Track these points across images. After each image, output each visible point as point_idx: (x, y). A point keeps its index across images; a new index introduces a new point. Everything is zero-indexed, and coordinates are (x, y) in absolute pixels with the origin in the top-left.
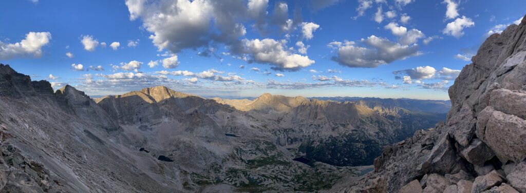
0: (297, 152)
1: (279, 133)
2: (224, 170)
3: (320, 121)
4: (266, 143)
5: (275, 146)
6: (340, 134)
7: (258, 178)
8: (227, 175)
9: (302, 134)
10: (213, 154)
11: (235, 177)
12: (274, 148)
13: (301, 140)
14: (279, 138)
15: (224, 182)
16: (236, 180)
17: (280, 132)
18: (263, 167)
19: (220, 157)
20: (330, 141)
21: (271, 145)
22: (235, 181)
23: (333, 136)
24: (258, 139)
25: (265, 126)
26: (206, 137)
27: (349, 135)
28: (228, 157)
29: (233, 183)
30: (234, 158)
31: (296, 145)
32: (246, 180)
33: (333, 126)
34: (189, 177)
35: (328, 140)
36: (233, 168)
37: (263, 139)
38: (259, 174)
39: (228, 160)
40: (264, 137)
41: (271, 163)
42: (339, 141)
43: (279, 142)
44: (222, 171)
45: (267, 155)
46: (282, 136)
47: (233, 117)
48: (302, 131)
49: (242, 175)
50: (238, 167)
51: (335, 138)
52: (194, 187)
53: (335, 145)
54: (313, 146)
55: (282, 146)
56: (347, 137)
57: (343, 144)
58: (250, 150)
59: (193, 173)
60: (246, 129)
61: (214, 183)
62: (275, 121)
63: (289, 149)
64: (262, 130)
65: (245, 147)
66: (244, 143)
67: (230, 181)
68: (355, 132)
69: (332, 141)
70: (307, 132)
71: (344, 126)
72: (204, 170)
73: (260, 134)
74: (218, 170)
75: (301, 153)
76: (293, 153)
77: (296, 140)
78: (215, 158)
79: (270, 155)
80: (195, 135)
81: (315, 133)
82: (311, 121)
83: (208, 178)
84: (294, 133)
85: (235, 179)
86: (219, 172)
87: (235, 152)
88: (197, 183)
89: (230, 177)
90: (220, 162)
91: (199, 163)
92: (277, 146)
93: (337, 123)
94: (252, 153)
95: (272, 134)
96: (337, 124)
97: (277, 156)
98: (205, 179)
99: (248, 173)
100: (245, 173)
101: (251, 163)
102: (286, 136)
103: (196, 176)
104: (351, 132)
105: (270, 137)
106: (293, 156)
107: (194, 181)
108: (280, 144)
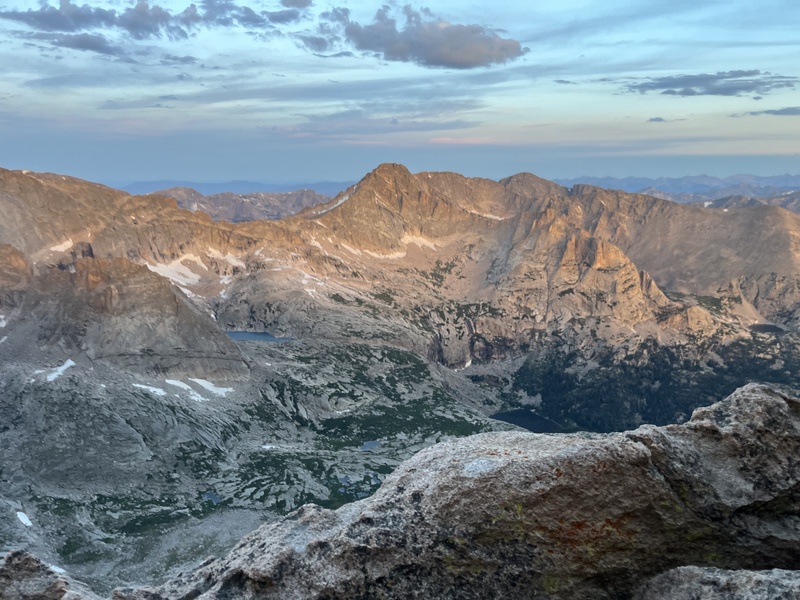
0: (507, 390)
1: (439, 320)
2: (232, 463)
3: (605, 276)
4: (392, 355)
5: (425, 366)
6: (692, 338)
7: (367, 478)
8: (245, 477)
9: (526, 326)
10: (181, 415)
11: (277, 481)
12: (419, 372)
13: (524, 347)
14: (439, 339)
15: (236, 502)
16: (280, 492)
17: (442, 316)
18: (384, 440)
19: (216, 418)
20: (645, 360)
21: (410, 365)
22: (277, 495)
23: (661, 342)
24: (361, 342)
25: (386, 297)
26: (148, 352)
27: (735, 344)
28: (246, 418)
29: (272, 501)
30: (269, 418)
31: (504, 366)
32: (319, 487)
33: (664, 301)
34: (83, 519)
35: (638, 355)
36: (267, 453)
37: (380, 343)
38: (367, 466)
39: (247, 426)
40: (383, 336)
41: (410, 428)
42: (687, 365)
43: (440, 351)
44: (223, 467)
45: (398, 398)
46: (449, 331)
47: (259, 265)
48: (528, 313)
49: (304, 474)
50: (285, 448)
51: (666, 349)
52: (111, 547)
53: (665, 379)
54: (569, 371)
55: (452, 366)
56: (724, 351)
57: (702, 379)
58: (330, 386)
59: (102, 499)
60: (313, 311)
61: (195, 514)
62: (424, 274)
63: (475, 379)
64: (375, 312)
65: (310, 375)
66: (306, 360)
67: (258, 495)
68: (767, 338)
69: (652, 359)
70: (550, 317)
71: (714, 304)
72: (150, 477)
73: (368, 324)
74: (208, 467)
75: (521, 393)
76: (492, 395)
77: (503, 345)
78: (194, 424)
79: (407, 398)
80: (91, 353)
81: (582, 323)
82: (566, 276)
83: (169, 502)
84: (498, 322)
85: (275, 488)
86: (214, 471)
87: (272, 394)
88: (123, 529)
89: (258, 485)
90: (212, 439)
91: (123, 457)
92: (432, 367)
93: (685, 291)
94: (340, 395)
95: (414, 322)
96: (681, 295)
97: (431, 402)
98: (156, 509)
99: (328, 464)
100: (314, 465)
101: (336, 430)
102: (466, 330)
103: (117, 507)
104: (747, 335)
105: (404, 334)
106: (490, 403)
107: (107, 526)
108: (443, 361)
